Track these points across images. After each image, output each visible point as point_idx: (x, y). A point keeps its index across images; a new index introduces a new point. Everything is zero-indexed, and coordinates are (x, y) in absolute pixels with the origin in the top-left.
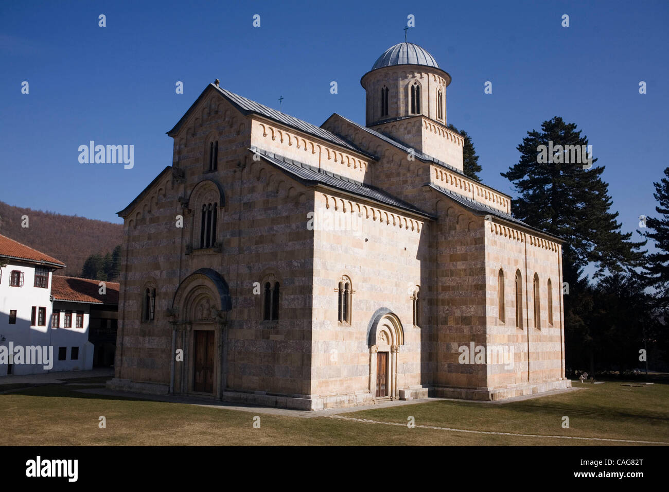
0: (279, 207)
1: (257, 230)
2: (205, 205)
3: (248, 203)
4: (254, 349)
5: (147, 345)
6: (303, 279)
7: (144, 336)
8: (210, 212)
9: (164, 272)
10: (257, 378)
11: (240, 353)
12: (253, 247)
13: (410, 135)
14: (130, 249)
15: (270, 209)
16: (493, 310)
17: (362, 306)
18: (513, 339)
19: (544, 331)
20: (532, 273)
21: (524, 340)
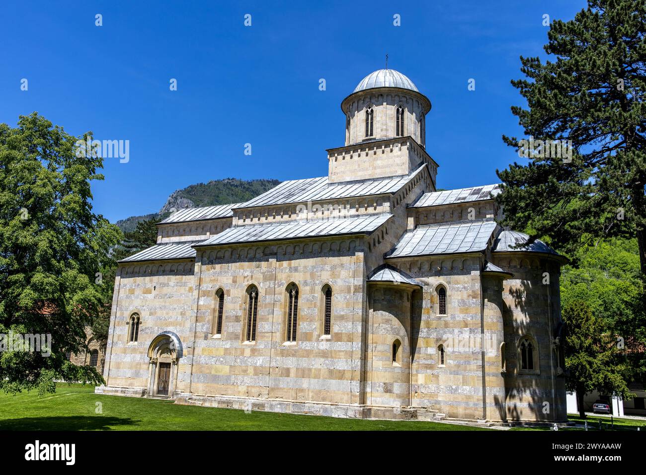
16: (203, 326)
17: (147, 331)
18: (234, 353)
19: (306, 345)
20: (282, 284)
21: (256, 354)
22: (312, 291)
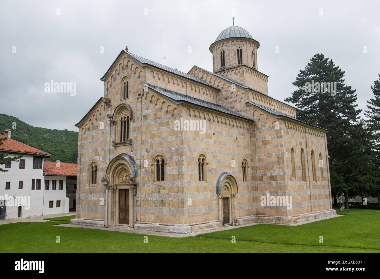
0: (163, 117)
1: (151, 130)
2: (122, 118)
3: (146, 115)
4: (151, 199)
5: (93, 198)
6: (178, 157)
7: (91, 193)
8: (125, 122)
9: (101, 157)
10: (154, 215)
11: (143, 201)
12: (149, 140)
13: (237, 77)
14: (82, 144)
15: (158, 118)
16: (289, 171)
18: (301, 188)
21: (307, 188)
22: (317, 155)
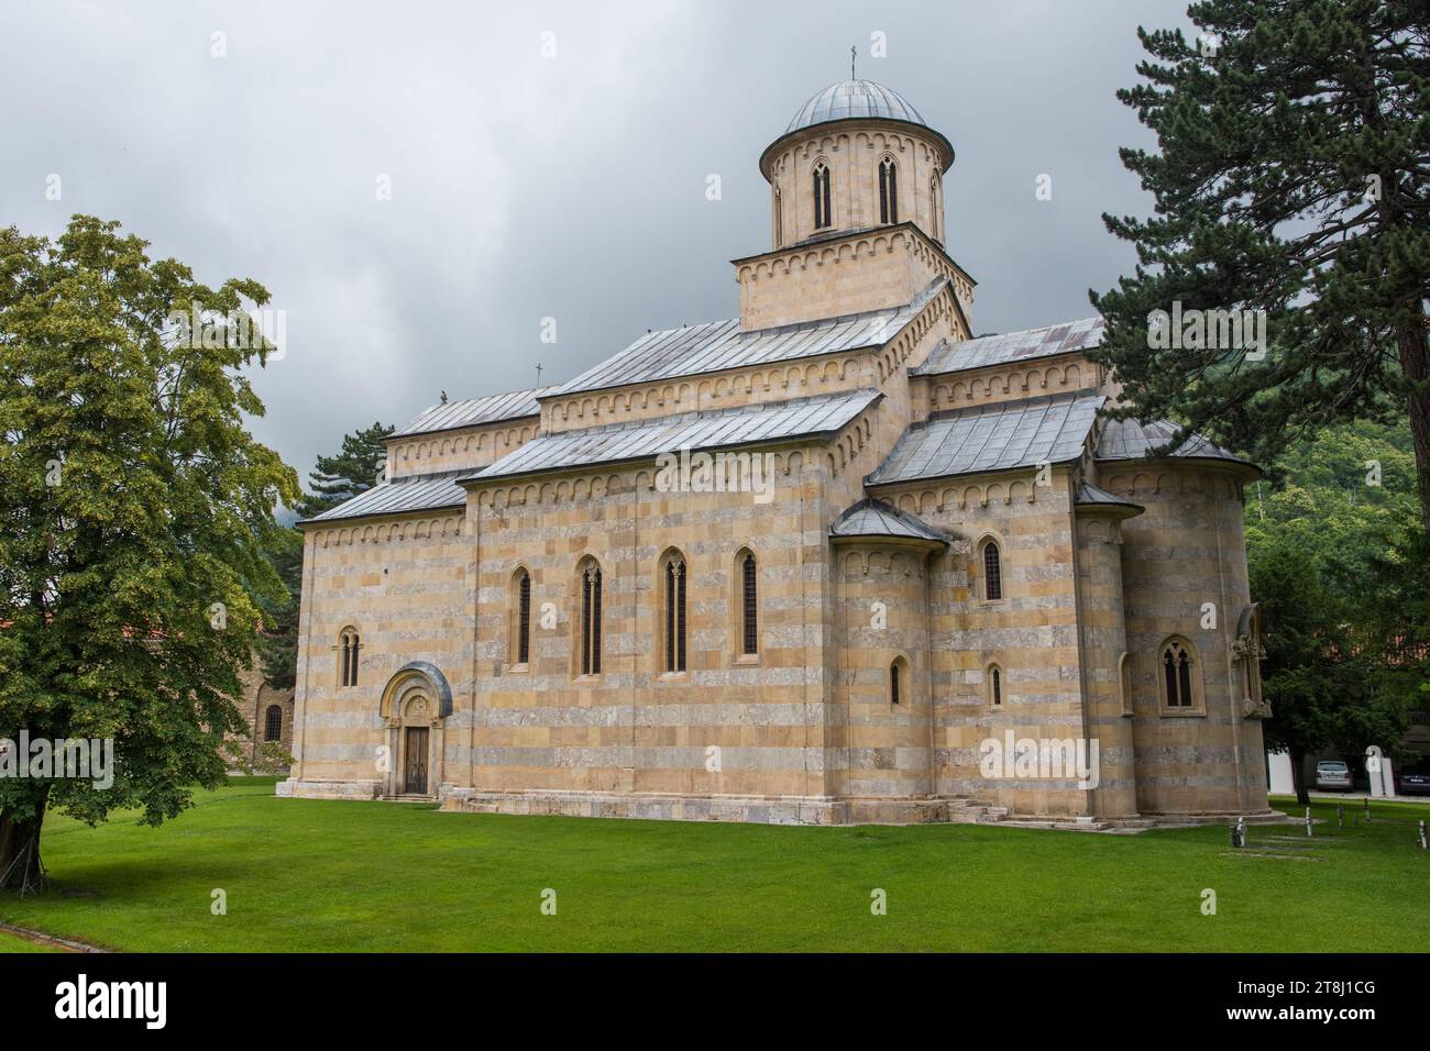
17: (376, 663)
18: (557, 700)
19: (708, 678)
20: (651, 553)
21: (603, 701)
22: (716, 562)
